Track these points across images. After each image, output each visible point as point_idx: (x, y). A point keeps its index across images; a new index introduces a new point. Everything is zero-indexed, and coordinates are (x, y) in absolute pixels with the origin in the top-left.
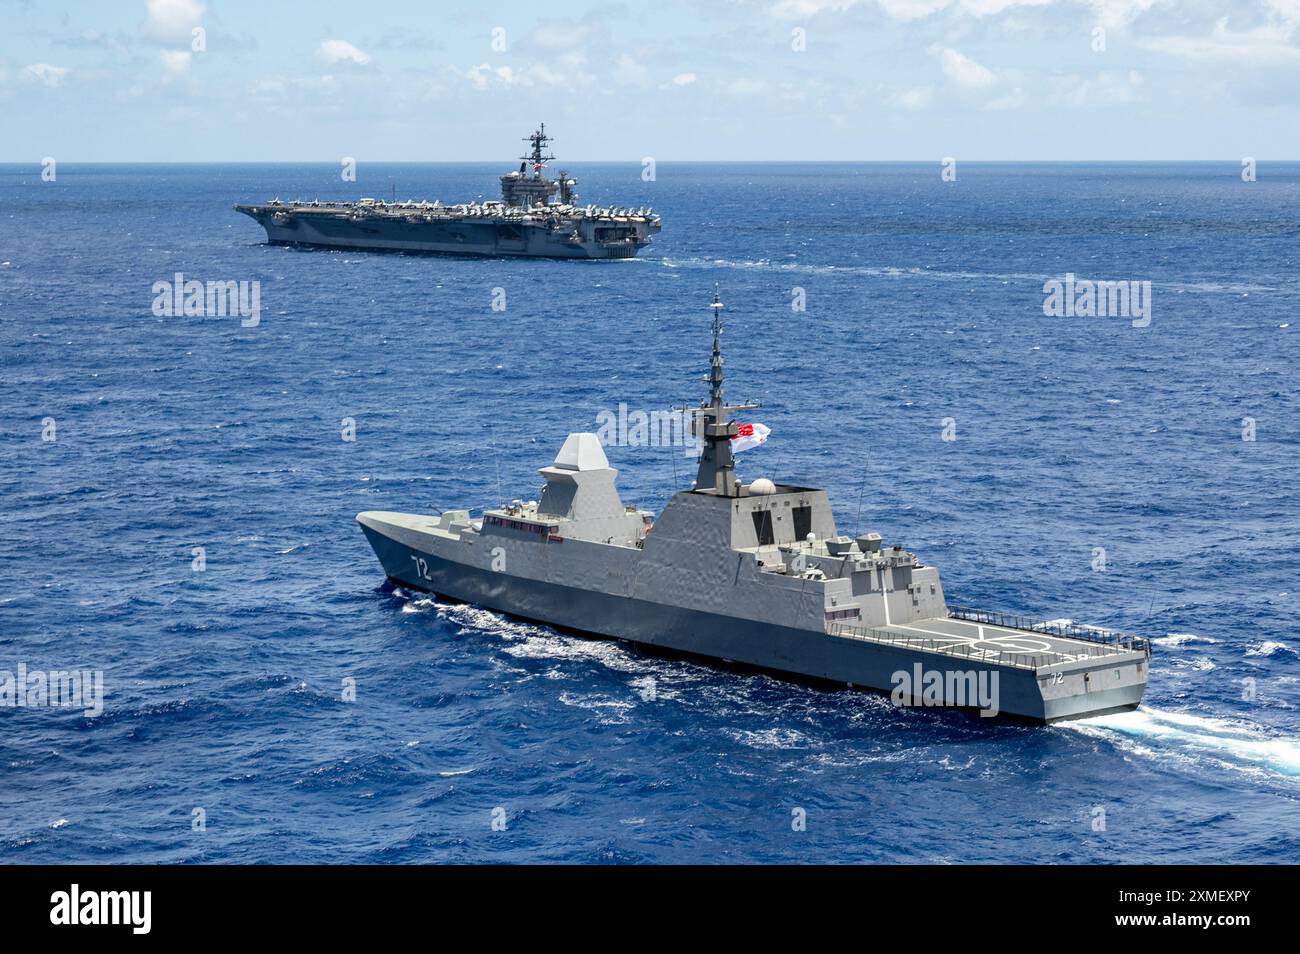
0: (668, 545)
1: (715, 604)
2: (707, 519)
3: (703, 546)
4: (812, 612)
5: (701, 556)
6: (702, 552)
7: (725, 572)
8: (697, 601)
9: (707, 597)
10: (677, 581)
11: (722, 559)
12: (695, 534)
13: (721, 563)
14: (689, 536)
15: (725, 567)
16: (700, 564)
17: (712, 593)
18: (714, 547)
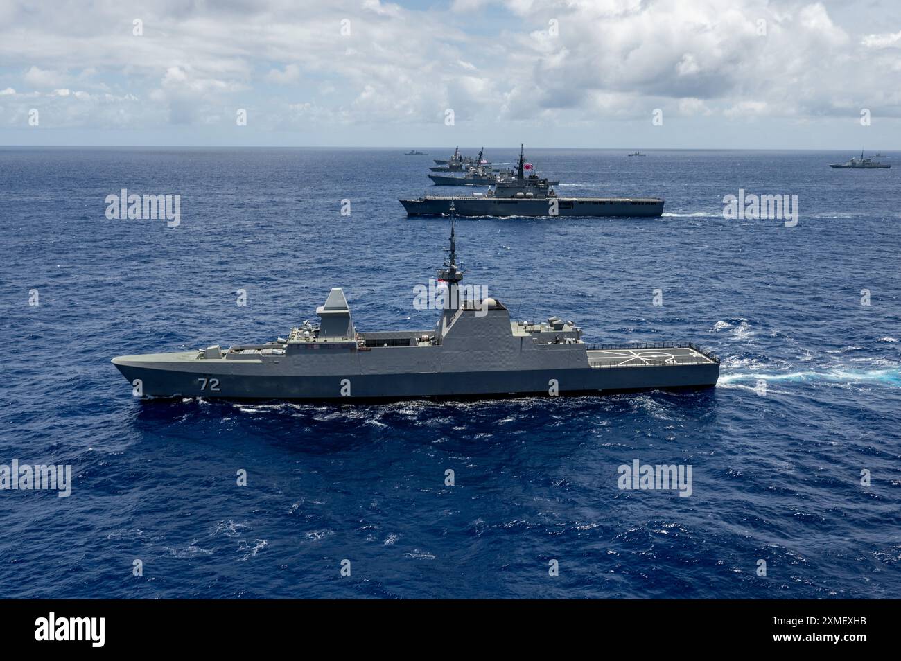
0: (463, 340)
1: (508, 366)
2: (491, 323)
3: (491, 337)
4: (578, 359)
5: (491, 342)
6: (491, 340)
7: (511, 348)
8: (494, 366)
9: (500, 363)
10: (475, 358)
11: (508, 342)
12: (483, 332)
13: (507, 344)
14: (479, 334)
15: (511, 346)
16: (491, 347)
17: (504, 360)
18: (499, 336)
